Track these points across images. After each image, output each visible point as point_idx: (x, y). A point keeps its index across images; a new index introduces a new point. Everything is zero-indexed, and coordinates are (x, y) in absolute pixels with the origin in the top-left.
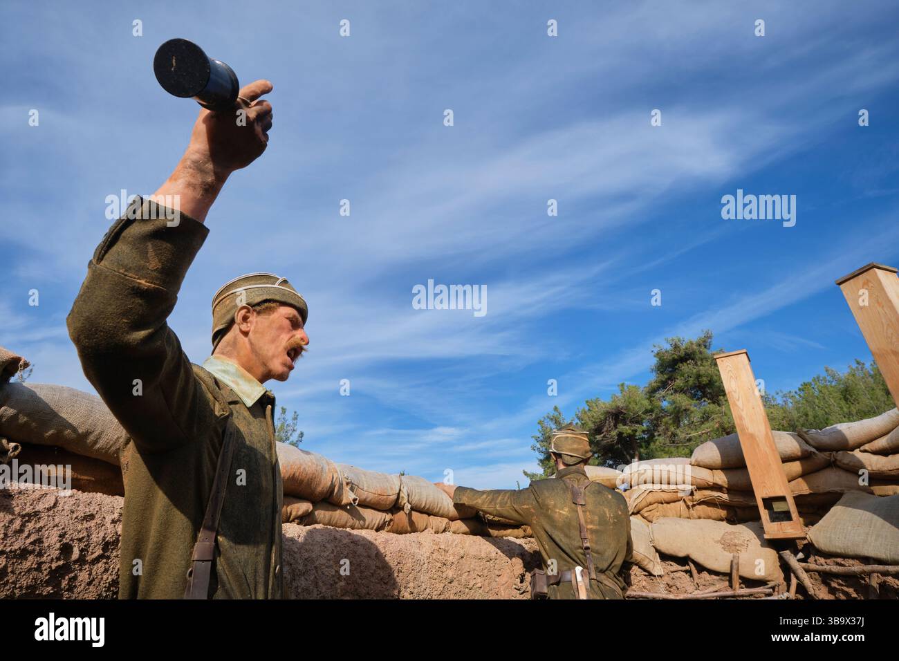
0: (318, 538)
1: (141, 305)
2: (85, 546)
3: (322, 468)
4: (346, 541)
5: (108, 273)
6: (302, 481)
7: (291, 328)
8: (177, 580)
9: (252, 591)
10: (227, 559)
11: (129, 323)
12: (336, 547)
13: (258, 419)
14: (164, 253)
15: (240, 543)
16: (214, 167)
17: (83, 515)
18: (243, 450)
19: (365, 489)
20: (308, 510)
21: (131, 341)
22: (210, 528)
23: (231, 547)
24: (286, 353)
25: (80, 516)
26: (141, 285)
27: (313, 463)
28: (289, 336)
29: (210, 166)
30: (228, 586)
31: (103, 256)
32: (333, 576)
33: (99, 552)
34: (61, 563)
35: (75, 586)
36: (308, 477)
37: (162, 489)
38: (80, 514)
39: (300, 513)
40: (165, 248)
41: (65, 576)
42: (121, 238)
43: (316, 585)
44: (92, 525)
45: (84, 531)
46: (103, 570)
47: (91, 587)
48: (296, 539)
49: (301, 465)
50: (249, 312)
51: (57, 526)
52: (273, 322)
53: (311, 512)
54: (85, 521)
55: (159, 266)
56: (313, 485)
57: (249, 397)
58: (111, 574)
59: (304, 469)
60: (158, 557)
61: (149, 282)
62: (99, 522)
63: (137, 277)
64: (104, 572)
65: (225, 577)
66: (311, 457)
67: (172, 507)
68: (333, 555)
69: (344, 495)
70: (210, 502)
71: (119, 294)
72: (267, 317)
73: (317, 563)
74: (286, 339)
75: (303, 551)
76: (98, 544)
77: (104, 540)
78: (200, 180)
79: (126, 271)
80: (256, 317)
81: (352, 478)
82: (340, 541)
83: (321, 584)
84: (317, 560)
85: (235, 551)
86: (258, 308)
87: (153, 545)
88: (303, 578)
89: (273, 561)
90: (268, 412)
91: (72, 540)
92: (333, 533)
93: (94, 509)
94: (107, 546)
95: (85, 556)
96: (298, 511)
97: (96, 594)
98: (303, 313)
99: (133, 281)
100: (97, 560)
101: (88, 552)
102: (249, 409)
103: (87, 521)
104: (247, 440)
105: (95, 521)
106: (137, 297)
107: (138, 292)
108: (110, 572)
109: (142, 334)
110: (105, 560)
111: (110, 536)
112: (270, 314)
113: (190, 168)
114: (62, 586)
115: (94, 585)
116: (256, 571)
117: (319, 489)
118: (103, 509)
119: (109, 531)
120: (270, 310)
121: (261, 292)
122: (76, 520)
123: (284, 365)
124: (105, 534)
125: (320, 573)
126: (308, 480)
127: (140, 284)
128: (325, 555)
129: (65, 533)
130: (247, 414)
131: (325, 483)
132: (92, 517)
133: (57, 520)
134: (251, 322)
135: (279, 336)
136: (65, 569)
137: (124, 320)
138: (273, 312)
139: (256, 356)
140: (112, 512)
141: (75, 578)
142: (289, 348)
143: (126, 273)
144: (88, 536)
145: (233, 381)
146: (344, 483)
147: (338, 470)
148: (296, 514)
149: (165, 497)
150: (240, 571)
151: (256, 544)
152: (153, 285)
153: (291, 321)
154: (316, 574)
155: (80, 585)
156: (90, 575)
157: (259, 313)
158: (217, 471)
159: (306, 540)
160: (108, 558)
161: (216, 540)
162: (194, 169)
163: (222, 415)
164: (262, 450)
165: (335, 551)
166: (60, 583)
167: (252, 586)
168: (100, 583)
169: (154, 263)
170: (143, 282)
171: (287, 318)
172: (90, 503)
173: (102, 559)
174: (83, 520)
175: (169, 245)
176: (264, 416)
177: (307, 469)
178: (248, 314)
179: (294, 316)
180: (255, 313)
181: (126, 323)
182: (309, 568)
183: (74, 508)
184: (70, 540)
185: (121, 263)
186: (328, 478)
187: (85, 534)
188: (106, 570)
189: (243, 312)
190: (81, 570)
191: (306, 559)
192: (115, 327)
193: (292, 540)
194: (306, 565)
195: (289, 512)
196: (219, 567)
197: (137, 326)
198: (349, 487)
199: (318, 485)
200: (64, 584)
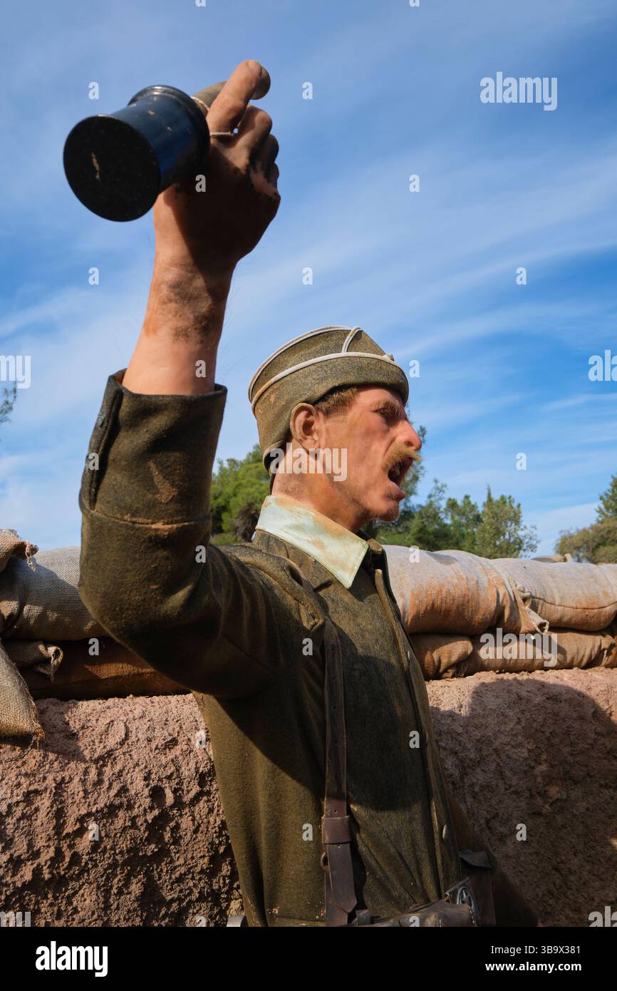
0: (492, 703)
1: (167, 558)
2: (177, 784)
3: (477, 582)
4: (538, 699)
5: (110, 524)
6: (448, 612)
7: (385, 426)
8: (309, 869)
9: (416, 875)
10: (371, 835)
11: (160, 588)
12: (523, 712)
13: (366, 601)
14: (175, 470)
15: (383, 809)
16: (206, 282)
17: (163, 742)
18: (356, 667)
19: (557, 603)
20: (466, 652)
21: (169, 613)
22: (338, 796)
23: (372, 817)
24: (387, 476)
25: (160, 745)
26: (159, 533)
27: (460, 578)
28: (385, 443)
29: (199, 282)
30: (380, 874)
31: (96, 495)
32: (526, 759)
33: (196, 789)
34: (156, 812)
35: (181, 837)
36: (456, 602)
37: (259, 747)
38: (159, 742)
39: (454, 659)
40: (175, 461)
41: (166, 827)
42: (110, 462)
43: (500, 774)
44: (178, 753)
45: (170, 764)
46: (206, 810)
47: (199, 835)
48: (457, 711)
49: (442, 585)
50: (310, 413)
51: (137, 765)
52: (353, 426)
53: (471, 653)
54: (167, 750)
55: (175, 492)
56: (467, 614)
57: (344, 567)
58: (218, 815)
59: (448, 591)
60: (277, 838)
61: (168, 524)
62: (185, 747)
63: (150, 521)
64: (209, 813)
65: (373, 863)
66: (455, 566)
67: (278, 771)
68: (520, 727)
69: (522, 618)
70: (328, 759)
71: (135, 552)
72: (340, 418)
73: (497, 744)
74: (382, 450)
75: (471, 729)
76: (191, 779)
77: (197, 772)
78: (192, 316)
79: (133, 515)
80: (325, 421)
81: (531, 587)
82: (528, 701)
83: (508, 773)
84: (495, 739)
85: (379, 822)
86: (324, 405)
87: (267, 823)
88: (478, 770)
89: (436, 822)
90: (379, 582)
91: (160, 780)
92: (514, 689)
93: (174, 729)
94: (202, 779)
95: (180, 797)
96: (450, 657)
97: (207, 843)
98: (399, 389)
99: (147, 529)
100: (196, 799)
101: (183, 791)
102: (351, 590)
103: (170, 749)
104: (358, 646)
105: (178, 747)
106: (158, 548)
107: (158, 542)
108: (215, 812)
109: (181, 595)
110: (205, 798)
111: (203, 765)
112: (345, 413)
113: (170, 301)
114: (166, 840)
115: (202, 833)
116: (414, 845)
117: (479, 617)
118: (184, 727)
119: (200, 757)
120: (344, 404)
121: (322, 374)
122: (157, 751)
123: (389, 497)
124: (197, 763)
125: (503, 756)
126: (458, 607)
127: (157, 530)
128: (508, 730)
129: (150, 773)
130: (348, 598)
131: (487, 604)
132: (174, 742)
133: (135, 757)
134: (318, 433)
135: (368, 448)
136: (163, 819)
137: (151, 587)
138: (350, 406)
139: (340, 490)
140: (196, 728)
141: (177, 827)
142: (390, 466)
143: (134, 519)
144: (178, 770)
145: (314, 543)
146: (519, 600)
147: (505, 577)
148: (449, 661)
149: (266, 759)
150: (392, 850)
151: (406, 806)
152: (175, 526)
153: (382, 414)
154: (498, 760)
155: (186, 834)
156: (193, 820)
157: (327, 413)
158: (327, 710)
159: (473, 710)
160: (209, 793)
161: (349, 811)
162: (176, 302)
163: (313, 626)
164: (382, 655)
165: (523, 720)
166: (162, 837)
167: (413, 867)
168: (207, 828)
169: (165, 492)
170: (159, 526)
171: (376, 411)
172: (167, 720)
173: (202, 797)
174: (165, 749)
175: (177, 454)
176: (375, 590)
177: (452, 591)
178: (311, 418)
179: (387, 404)
180: (321, 415)
181: (156, 589)
182: (485, 753)
183: (149, 734)
184: (158, 781)
185: (123, 505)
186: (490, 598)
187: (173, 769)
188: (211, 811)
189: (302, 416)
190: (181, 815)
191: (478, 741)
192: (144, 600)
193: (451, 715)
194: (480, 750)
195: (436, 660)
196: (362, 848)
197: (170, 589)
198: (529, 603)
199: (476, 611)
200: (167, 836)
